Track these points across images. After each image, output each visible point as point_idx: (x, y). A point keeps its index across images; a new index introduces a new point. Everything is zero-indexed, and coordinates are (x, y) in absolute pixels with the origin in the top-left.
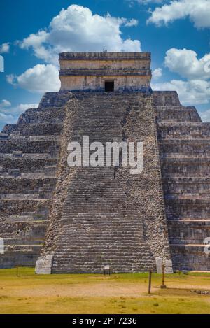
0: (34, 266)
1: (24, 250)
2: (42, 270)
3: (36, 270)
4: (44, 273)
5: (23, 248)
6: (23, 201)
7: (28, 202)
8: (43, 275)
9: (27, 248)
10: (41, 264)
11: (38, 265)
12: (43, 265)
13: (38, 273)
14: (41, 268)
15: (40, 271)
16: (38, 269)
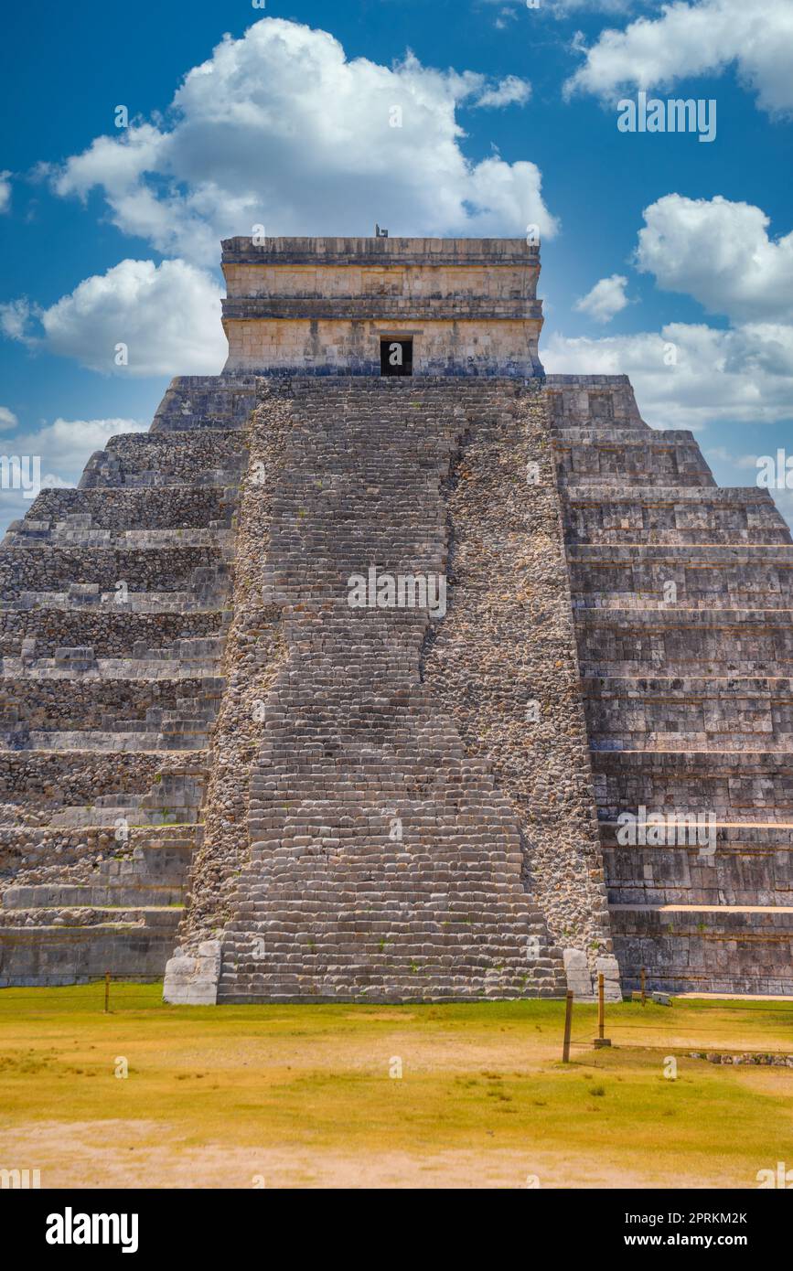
0: (158, 977)
1: (118, 925)
2: (186, 990)
3: (168, 990)
4: (195, 1002)
5: (112, 916)
6: (110, 758)
7: (126, 760)
8: (190, 1007)
9: (129, 917)
10: (182, 972)
11: (172, 975)
12: (188, 973)
13: (175, 1002)
14: (184, 983)
15: (179, 994)
16: (175, 988)
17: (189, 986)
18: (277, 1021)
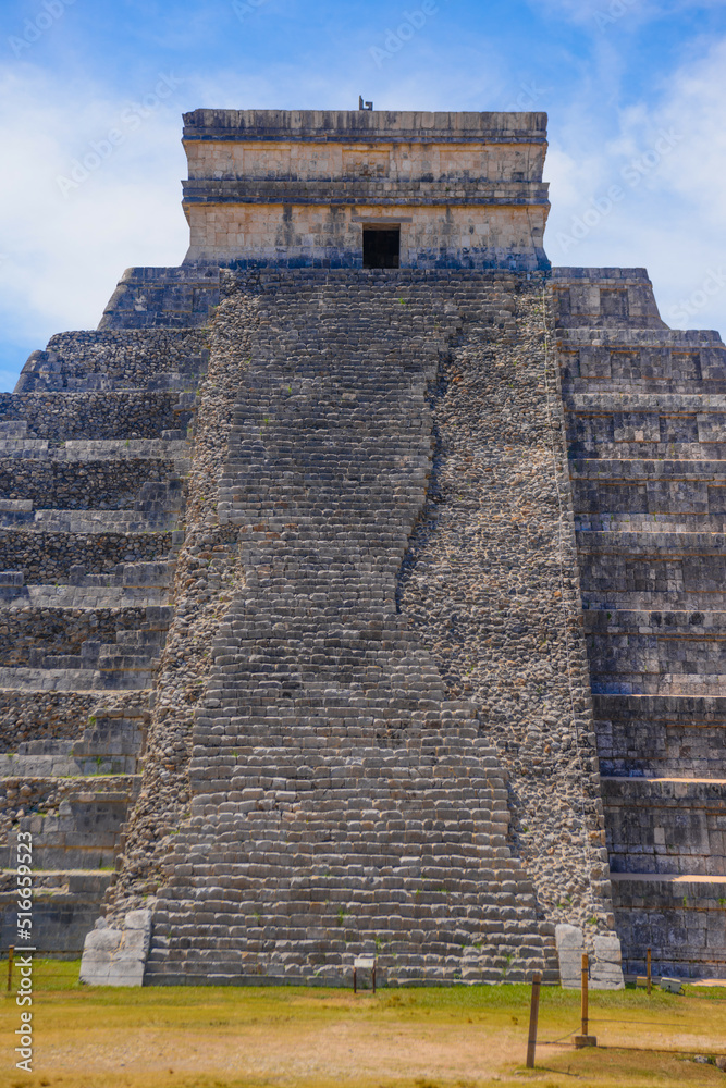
0: (76, 954)
1: (38, 892)
2: (107, 969)
3: (85, 968)
4: (116, 983)
6: (37, 698)
7: (56, 700)
8: (110, 989)
9: (51, 882)
10: (104, 947)
11: (91, 950)
12: (111, 949)
13: (94, 983)
14: (106, 960)
15: (99, 973)
16: (94, 965)
17: (111, 964)
18: (205, 1007)
